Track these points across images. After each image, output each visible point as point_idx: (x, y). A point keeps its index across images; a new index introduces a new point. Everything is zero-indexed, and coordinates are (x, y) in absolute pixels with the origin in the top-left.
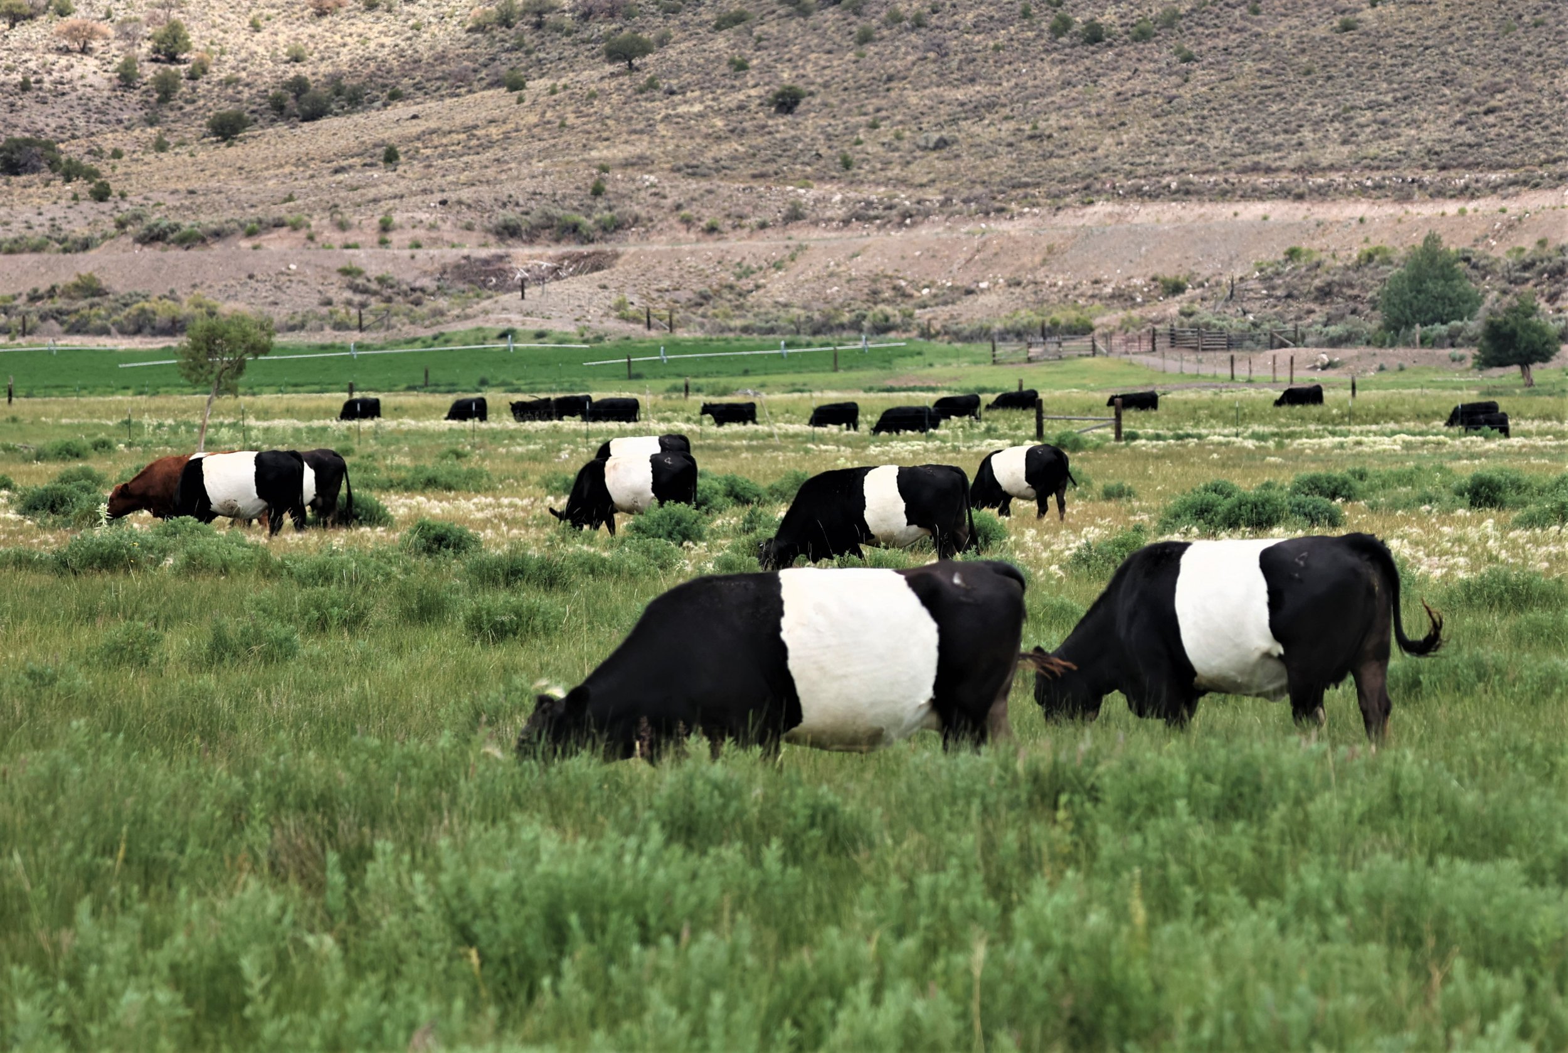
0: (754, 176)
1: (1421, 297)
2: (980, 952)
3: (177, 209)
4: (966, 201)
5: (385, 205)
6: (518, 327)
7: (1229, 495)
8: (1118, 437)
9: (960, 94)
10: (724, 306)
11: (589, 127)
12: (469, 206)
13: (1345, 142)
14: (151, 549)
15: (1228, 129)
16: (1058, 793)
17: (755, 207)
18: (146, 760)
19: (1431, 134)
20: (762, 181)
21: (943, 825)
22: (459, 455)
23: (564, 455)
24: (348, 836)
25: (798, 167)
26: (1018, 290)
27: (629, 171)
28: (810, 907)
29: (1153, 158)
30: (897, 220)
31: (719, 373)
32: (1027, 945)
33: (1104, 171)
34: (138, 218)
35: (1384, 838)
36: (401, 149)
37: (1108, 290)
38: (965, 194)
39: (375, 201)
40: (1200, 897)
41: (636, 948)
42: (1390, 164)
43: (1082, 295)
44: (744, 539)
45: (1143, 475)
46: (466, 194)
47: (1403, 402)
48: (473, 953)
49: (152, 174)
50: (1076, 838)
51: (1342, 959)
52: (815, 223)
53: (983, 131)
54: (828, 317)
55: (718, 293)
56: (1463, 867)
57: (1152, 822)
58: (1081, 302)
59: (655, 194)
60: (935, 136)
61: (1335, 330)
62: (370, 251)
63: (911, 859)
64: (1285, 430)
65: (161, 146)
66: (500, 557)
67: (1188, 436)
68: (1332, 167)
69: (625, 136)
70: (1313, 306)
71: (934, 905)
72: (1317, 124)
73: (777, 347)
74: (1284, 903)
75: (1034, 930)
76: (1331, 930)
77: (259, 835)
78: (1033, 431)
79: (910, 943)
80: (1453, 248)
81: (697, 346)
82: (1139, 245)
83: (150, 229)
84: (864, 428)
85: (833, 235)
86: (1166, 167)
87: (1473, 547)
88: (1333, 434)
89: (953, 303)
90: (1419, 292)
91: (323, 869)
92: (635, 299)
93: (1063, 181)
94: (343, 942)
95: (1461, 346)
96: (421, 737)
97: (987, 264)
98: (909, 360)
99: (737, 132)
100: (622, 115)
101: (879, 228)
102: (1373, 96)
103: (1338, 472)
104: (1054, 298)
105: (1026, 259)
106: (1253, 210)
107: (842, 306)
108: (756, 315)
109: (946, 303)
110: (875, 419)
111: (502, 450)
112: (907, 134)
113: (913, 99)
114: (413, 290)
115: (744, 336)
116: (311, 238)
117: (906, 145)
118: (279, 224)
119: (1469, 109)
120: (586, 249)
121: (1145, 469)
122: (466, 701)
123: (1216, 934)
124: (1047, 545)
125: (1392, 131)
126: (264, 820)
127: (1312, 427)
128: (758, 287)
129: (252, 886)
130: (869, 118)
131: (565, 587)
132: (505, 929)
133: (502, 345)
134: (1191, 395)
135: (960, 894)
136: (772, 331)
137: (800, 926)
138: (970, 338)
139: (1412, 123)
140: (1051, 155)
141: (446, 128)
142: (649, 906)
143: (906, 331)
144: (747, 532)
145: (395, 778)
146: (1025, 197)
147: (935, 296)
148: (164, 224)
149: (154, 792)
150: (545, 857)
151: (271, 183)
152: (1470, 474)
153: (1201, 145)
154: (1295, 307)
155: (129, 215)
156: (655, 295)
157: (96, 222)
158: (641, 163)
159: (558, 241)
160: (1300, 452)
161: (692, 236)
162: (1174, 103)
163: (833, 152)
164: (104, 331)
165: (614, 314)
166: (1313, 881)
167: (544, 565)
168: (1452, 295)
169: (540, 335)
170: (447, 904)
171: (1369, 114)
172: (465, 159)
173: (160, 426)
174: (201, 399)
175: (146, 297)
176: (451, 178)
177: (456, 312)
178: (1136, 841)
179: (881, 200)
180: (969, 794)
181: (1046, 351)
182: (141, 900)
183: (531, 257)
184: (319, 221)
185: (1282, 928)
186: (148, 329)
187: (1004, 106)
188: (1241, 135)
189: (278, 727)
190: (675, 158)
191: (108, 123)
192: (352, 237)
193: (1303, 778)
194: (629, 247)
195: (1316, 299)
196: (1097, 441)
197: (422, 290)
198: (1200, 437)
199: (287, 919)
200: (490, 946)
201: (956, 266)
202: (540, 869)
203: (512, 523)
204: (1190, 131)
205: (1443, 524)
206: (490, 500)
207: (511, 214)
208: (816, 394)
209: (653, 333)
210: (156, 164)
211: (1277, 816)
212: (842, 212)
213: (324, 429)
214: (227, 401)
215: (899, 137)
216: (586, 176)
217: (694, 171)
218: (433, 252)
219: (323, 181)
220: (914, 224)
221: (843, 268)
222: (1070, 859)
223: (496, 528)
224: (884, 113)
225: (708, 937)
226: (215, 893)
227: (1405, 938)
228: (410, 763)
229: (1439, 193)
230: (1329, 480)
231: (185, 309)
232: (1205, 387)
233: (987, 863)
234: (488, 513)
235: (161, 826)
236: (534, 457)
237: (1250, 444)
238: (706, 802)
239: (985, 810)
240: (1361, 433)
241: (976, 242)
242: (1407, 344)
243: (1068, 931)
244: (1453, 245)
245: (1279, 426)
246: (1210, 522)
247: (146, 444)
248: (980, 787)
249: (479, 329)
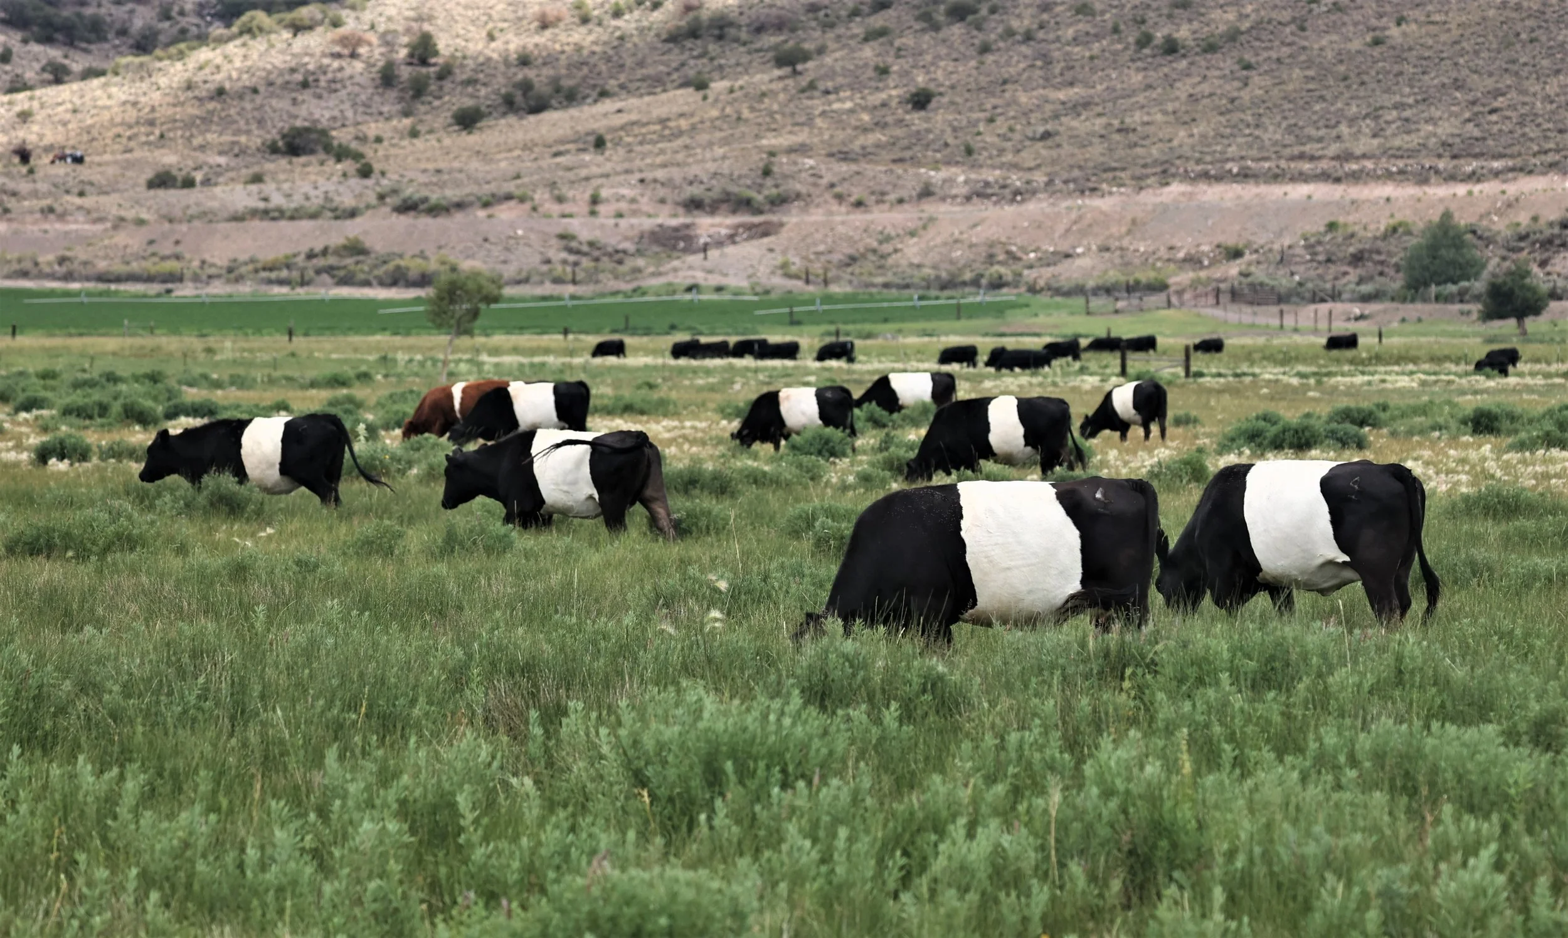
0: (894, 161)
1: (1437, 262)
2: (1056, 797)
3: (426, 185)
4: (1066, 182)
5: (595, 182)
6: (701, 282)
7: (1275, 423)
8: (1187, 374)
9: (1061, 95)
10: (868, 266)
11: (760, 120)
12: (663, 184)
13: (1375, 136)
14: (399, 461)
15: (1279, 125)
16: (1124, 667)
17: (895, 186)
18: (387, 633)
19: (1446, 129)
20: (900, 165)
21: (1031, 692)
22: (651, 386)
23: (737, 387)
24: (546, 696)
25: (930, 153)
26: (1107, 255)
27: (793, 156)
28: (920, 757)
29: (1219, 148)
30: (1009, 197)
31: (864, 321)
32: (1095, 791)
33: (1179, 157)
34: (395, 192)
35: (1390, 704)
36: (608, 137)
37: (1181, 255)
38: (1065, 176)
39: (587, 179)
40: (1237, 752)
41: (776, 790)
42: (1411, 153)
43: (1159, 259)
44: (880, 456)
45: (1207, 406)
46: (660, 174)
47: (1420, 347)
48: (645, 793)
49: (406, 157)
50: (1137, 702)
51: (1352, 804)
52: (943, 199)
53: (1079, 125)
54: (953, 276)
55: (863, 256)
56: (1451, 729)
57: (1202, 690)
58: (1159, 264)
59: (813, 175)
60: (1041, 129)
61: (1366, 288)
62: (583, 220)
63: (1002, 719)
64: (1324, 370)
65: (414, 134)
66: (681, 471)
67: (1244, 374)
68: (1364, 156)
69: (789, 128)
70: (1346, 268)
71: (1020, 757)
72: (1352, 121)
73: (911, 299)
74: (1305, 759)
75: (1100, 780)
76: (1344, 780)
77: (476, 695)
78: (1118, 370)
79: (1000, 789)
80: (1463, 223)
81: (847, 299)
82: (1206, 218)
83: (405, 201)
84: (981, 364)
85: (957, 209)
86: (1229, 155)
87: (1473, 467)
88: (1363, 373)
89: (1055, 264)
90: (1434, 258)
91: (527, 723)
92: (797, 260)
93: (1145, 166)
94: (537, 782)
95: (1468, 302)
96: (611, 616)
97: (1083, 233)
98: (1017, 311)
99: (880, 125)
100: (787, 110)
101: (995, 203)
102: (1397, 98)
103: (1365, 405)
104: (1137, 261)
105: (1114, 230)
106: (1299, 191)
107: (965, 266)
108: (895, 274)
109: (1048, 265)
110: (985, 358)
111: (687, 382)
112: (1018, 127)
113: (1023, 98)
114: (617, 252)
115: (885, 291)
116: (534, 209)
117: (1017, 136)
118: (509, 197)
119: (1476, 109)
120: (757, 219)
121: (1208, 402)
122: (648, 587)
123: (1249, 783)
124: (1126, 463)
125: (1413, 127)
126: (480, 683)
127: (1346, 368)
128: (896, 251)
129: (467, 737)
130: (988, 115)
131: (733, 495)
132: (672, 773)
133: (688, 297)
134: (1247, 341)
135: (1041, 748)
136: (907, 286)
137: (913, 774)
138: (1068, 294)
139: (1429, 120)
140: (1136, 145)
141: (645, 120)
142: (788, 756)
143: (1016, 287)
144: (881, 450)
145: (587, 650)
146: (1114, 178)
147: (1040, 259)
148: (416, 197)
149: (392, 658)
150: (706, 715)
151: (503, 164)
152: (1474, 406)
153: (1257, 137)
154: (1333, 269)
155: (387, 189)
156: (812, 257)
157: (361, 195)
158: (802, 149)
159: (734, 212)
160: (1335, 388)
161: (843, 209)
162: (1236, 103)
163: (958, 142)
164: (367, 283)
165: (780, 272)
166: (1331, 739)
167: (716, 476)
168: (1461, 260)
169: (719, 289)
170: (625, 753)
171: (1395, 113)
172: (660, 145)
173: (411, 361)
174: (444, 339)
175: (401, 256)
176: (648, 161)
177: (651, 269)
178: (1187, 706)
179: (996, 182)
180: (1053, 667)
181: (1130, 305)
182: (378, 748)
183: (713, 226)
184: (541, 195)
185: (1304, 779)
186: (402, 282)
187: (1097, 104)
188: (1290, 129)
189: (496, 607)
190: (831, 146)
191: (371, 114)
192: (567, 208)
193: (1324, 655)
194: (792, 218)
195: (1350, 264)
196: (1169, 377)
197: (625, 252)
198: (1254, 375)
199: (495, 764)
200: (659, 787)
201: (1057, 235)
202: (701, 725)
203: (693, 442)
204: (1248, 126)
205: (1450, 447)
206: (676, 423)
207: (696, 191)
208: (943, 339)
209: (811, 288)
210: (410, 148)
211: (1301, 687)
212: (964, 190)
213: (543, 364)
214: (465, 341)
215: (1011, 130)
216: (758, 160)
217: (845, 156)
218: (634, 221)
219: (547, 162)
220: (1023, 201)
221: (965, 236)
222: (1133, 722)
223: (680, 446)
224: (999, 110)
225: (835, 782)
226: (439, 743)
227: (1404, 787)
228: (600, 637)
229: (1452, 177)
230: (1359, 411)
231: (433, 266)
232: (1259, 335)
233: (1064, 723)
234: (677, 433)
235: (396, 687)
236: (712, 389)
237: (1295, 381)
238: (838, 673)
239: (1065, 678)
240: (1386, 373)
241: (1074, 215)
242: (1425, 300)
243: (1129, 779)
244: (1462, 220)
245: (1320, 366)
246: (1259, 445)
247: (399, 376)
248: (1061, 661)
249: (670, 284)
